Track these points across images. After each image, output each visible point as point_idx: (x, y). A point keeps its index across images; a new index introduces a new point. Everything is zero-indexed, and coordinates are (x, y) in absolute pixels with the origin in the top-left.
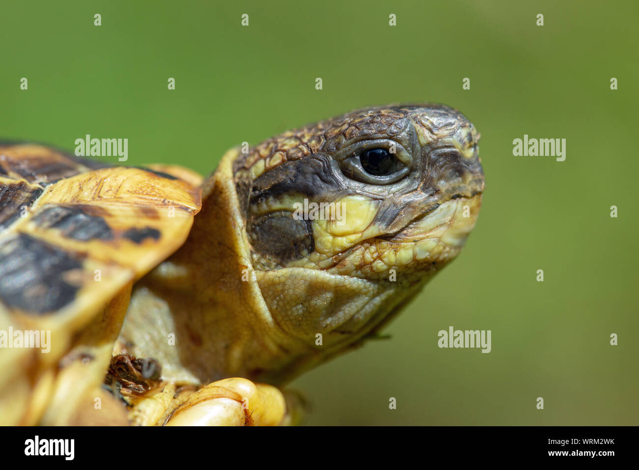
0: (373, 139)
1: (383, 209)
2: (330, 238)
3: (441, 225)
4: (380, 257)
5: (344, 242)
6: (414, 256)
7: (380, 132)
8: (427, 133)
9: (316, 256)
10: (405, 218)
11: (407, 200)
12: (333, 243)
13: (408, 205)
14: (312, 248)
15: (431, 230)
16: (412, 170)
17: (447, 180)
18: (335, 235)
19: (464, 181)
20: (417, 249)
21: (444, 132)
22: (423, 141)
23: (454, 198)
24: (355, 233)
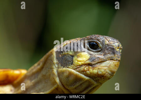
0: (93, 39)
1: (92, 57)
2: (77, 62)
3: (106, 66)
4: (88, 70)
5: (80, 63)
6: (98, 72)
7: (95, 38)
8: (107, 42)
9: (73, 66)
10: (97, 61)
11: (98, 57)
12: (77, 63)
13: (98, 58)
14: (72, 64)
15: (103, 67)
16: (101, 50)
17: (110, 54)
18: (78, 61)
19: (115, 56)
20: (99, 71)
21: (112, 42)
22: (106, 43)
23: (111, 60)
24: (83, 61)
